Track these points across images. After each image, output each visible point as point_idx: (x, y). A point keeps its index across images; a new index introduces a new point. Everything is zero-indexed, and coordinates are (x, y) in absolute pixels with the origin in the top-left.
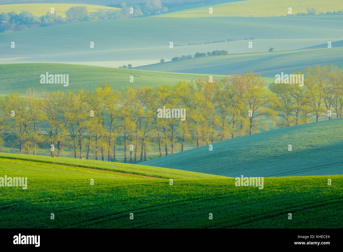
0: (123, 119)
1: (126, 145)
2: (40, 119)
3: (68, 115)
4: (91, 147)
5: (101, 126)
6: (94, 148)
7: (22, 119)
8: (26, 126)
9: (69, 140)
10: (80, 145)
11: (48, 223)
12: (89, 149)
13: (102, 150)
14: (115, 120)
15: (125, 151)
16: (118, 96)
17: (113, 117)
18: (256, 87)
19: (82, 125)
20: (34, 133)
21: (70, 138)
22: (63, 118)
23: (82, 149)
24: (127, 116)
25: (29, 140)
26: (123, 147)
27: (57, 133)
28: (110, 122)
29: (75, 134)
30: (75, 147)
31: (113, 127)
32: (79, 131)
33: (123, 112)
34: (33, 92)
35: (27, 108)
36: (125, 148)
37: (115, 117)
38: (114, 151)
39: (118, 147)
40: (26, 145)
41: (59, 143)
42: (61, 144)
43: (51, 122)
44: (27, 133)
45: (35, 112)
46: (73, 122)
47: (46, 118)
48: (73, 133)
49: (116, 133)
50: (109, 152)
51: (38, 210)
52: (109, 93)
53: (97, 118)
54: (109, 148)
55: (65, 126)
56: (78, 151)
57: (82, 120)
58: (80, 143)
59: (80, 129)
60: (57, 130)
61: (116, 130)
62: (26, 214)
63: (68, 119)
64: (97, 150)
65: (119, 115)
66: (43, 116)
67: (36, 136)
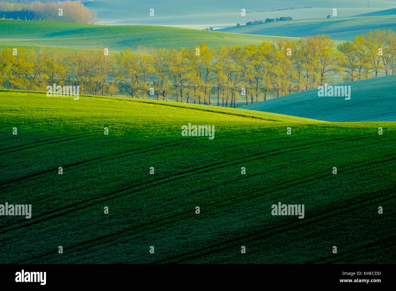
0: (216, 72)
1: (219, 94)
2: (149, 71)
3: (172, 68)
4: (190, 95)
5: (199, 78)
6: (193, 96)
7: (135, 72)
8: (137, 78)
9: (173, 89)
10: (181, 93)
11: (216, 157)
12: (188, 97)
13: (199, 98)
14: (210, 73)
15: (218, 99)
16: (213, 53)
17: (209, 70)
18: (327, 48)
19: (183, 77)
20: (144, 83)
21: (173, 87)
22: (169, 71)
23: (183, 97)
24: (220, 70)
25: (140, 89)
26: (217, 96)
27: (163, 84)
28: (206, 74)
29: (177, 85)
30: (177, 95)
31: (208, 79)
32: (181, 82)
33: (217, 66)
34: (143, 49)
35: (138, 63)
36: (218, 97)
37: (210, 70)
38: (209, 99)
39: (212, 96)
40: (137, 93)
41: (164, 92)
42: (166, 92)
43: (158, 74)
44: (138, 83)
45: (145, 65)
46: (176, 75)
47: (154, 71)
48: (175, 84)
49: (212, 84)
50: (205, 99)
51: (205, 146)
52: (206, 50)
53: (196, 71)
54: (205, 97)
55: (169, 78)
56: (179, 98)
57: (183, 73)
58: (181, 92)
59: (182, 80)
60: (162, 81)
61: (211, 82)
62: (196, 150)
63: (172, 71)
64: (195, 97)
65: (214, 69)
66: (151, 69)
67: (145, 86)
